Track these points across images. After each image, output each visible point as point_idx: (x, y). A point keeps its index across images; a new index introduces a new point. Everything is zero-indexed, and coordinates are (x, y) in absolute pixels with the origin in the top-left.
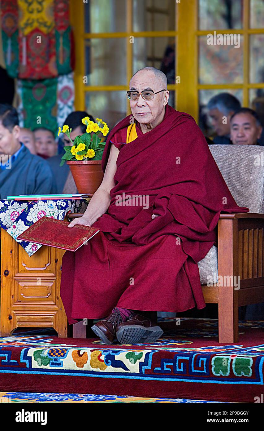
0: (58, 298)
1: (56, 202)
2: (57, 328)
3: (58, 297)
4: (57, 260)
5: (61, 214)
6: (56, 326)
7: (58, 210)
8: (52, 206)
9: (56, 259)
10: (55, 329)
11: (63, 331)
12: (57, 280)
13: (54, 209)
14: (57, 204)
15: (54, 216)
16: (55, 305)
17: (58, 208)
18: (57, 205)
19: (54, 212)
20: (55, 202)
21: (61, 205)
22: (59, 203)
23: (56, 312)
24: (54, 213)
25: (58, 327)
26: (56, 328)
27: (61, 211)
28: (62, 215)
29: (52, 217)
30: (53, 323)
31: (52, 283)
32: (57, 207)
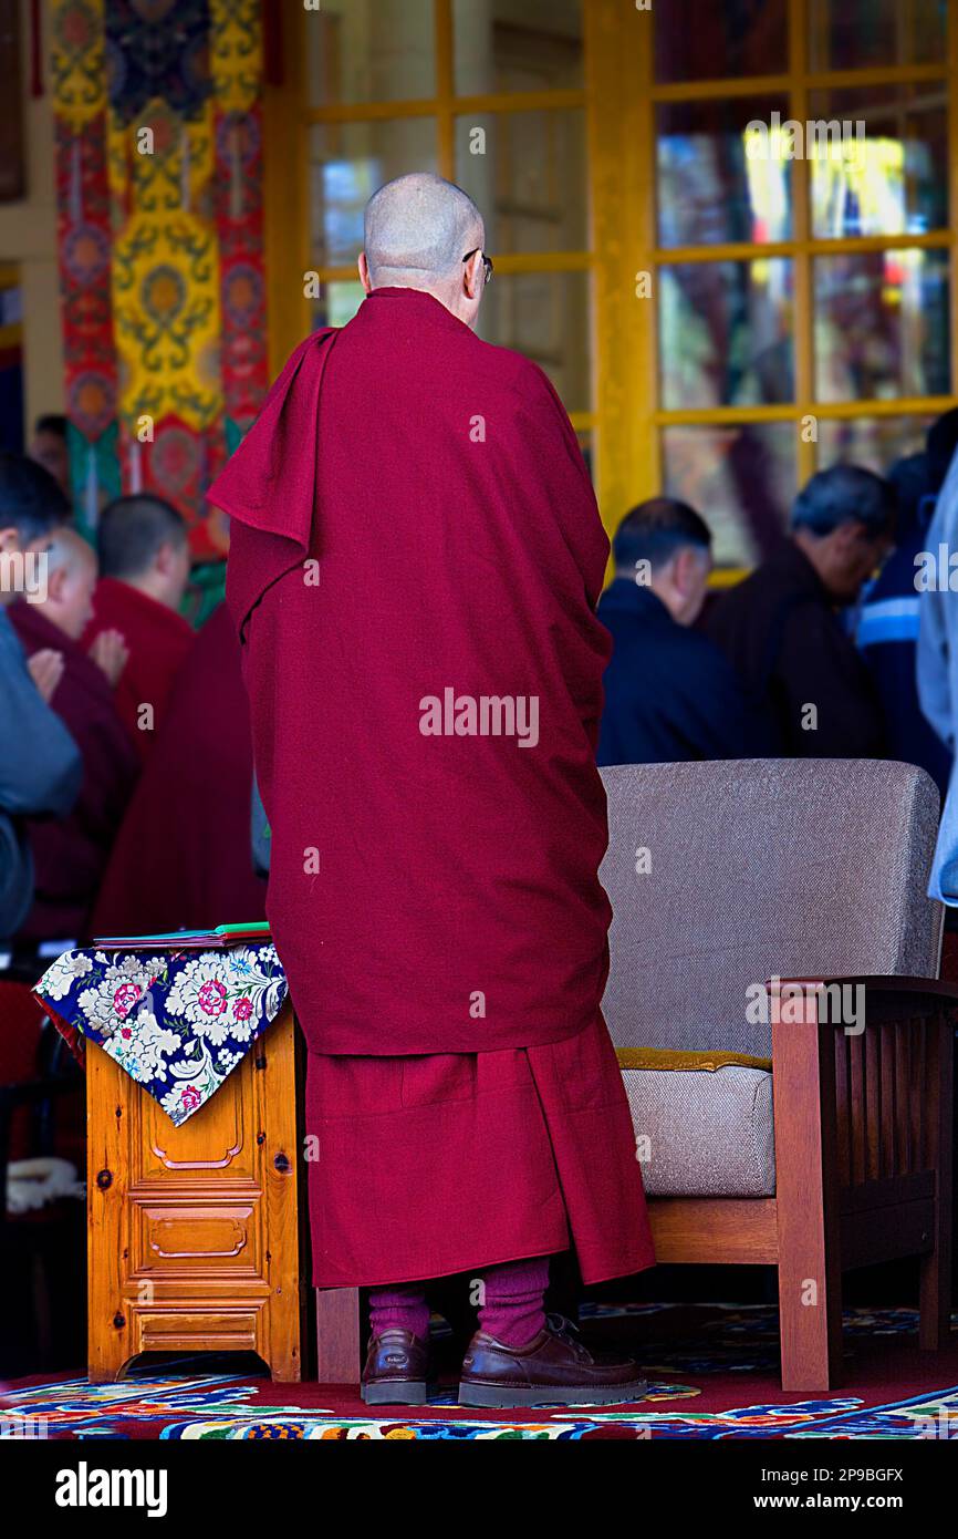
0: (269, 1256)
1: (257, 953)
2: (267, 1353)
3: (268, 1252)
4: (265, 1135)
5: (273, 991)
6: (263, 1348)
7: (262, 976)
8: (244, 965)
9: (259, 1133)
10: (260, 1354)
11: (288, 1362)
12: (264, 1200)
13: (251, 974)
14: (262, 959)
15: (250, 998)
16: (260, 1277)
17: (263, 972)
18: (259, 962)
19: (248, 985)
20: (253, 953)
21: (271, 962)
22: (266, 955)
23: (262, 1302)
24: (250, 988)
25: (270, 1349)
26: (263, 1353)
27: (274, 979)
28: (275, 993)
29: (246, 999)
30: (253, 1336)
31: (250, 1210)
32: (259, 968)
